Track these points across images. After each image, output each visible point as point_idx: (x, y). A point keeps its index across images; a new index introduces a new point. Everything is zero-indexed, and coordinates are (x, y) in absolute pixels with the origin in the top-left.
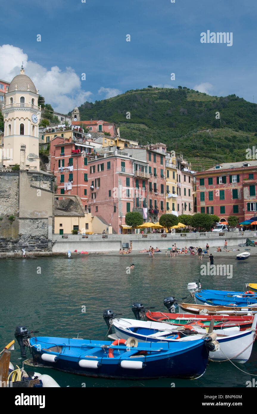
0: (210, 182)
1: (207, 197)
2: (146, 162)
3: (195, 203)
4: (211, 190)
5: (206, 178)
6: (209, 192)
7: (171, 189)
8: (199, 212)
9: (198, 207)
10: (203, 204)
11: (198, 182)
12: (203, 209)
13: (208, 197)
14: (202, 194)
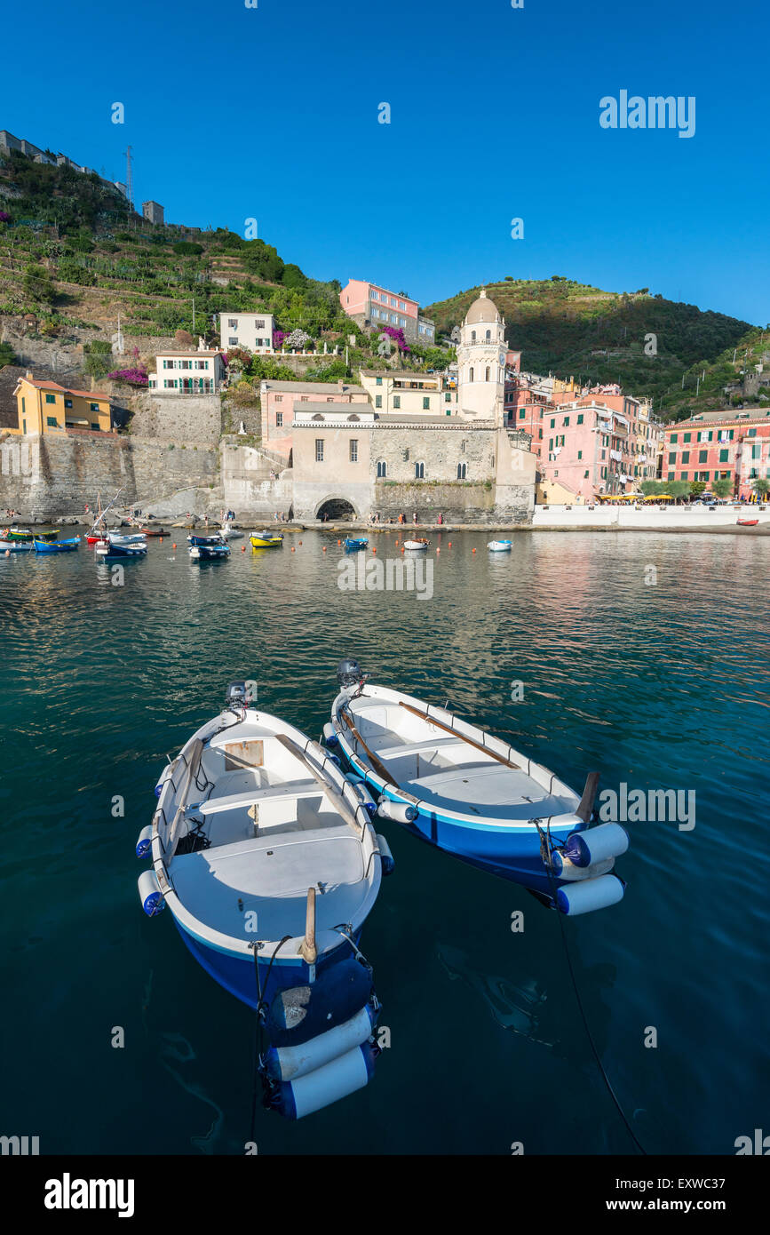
0: (687, 438)
1: (679, 458)
2: (621, 413)
3: (660, 467)
4: (687, 450)
5: (681, 433)
6: (684, 453)
7: (640, 449)
8: (664, 479)
9: (663, 471)
10: (672, 468)
11: (669, 439)
12: (671, 475)
13: (681, 459)
14: (673, 457)
